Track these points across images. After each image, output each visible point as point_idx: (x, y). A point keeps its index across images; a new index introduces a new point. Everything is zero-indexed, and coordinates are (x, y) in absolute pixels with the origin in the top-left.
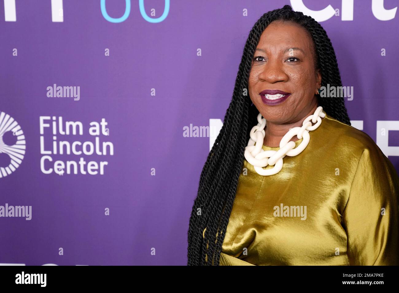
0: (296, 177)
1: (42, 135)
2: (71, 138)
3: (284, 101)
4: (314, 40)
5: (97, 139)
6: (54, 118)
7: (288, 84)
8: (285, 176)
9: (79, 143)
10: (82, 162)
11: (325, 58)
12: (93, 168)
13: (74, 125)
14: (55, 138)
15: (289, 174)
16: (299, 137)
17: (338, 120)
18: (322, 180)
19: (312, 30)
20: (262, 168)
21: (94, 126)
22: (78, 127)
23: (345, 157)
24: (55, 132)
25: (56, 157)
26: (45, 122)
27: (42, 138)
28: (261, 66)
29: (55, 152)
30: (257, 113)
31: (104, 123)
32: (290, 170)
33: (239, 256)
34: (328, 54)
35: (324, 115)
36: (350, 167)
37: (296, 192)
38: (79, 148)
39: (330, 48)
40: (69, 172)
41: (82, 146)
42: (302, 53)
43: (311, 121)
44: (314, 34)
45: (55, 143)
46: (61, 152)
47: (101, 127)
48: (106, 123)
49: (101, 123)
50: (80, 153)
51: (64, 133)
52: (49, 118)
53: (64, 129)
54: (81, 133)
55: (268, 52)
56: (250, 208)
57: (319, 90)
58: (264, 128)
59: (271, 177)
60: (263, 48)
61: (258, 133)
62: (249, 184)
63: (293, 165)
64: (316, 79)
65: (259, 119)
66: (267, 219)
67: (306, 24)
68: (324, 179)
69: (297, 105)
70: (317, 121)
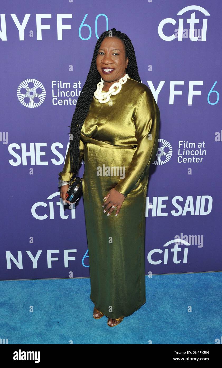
1: (53, 89)
2: (65, 90)
3: (112, 72)
4: (125, 44)
5: (77, 90)
6: (58, 82)
7: (114, 64)
10: (70, 100)
11: (130, 53)
12: (74, 102)
13: (67, 84)
14: (58, 90)
15: (113, 103)
16: (117, 87)
17: (134, 79)
19: (125, 40)
20: (102, 100)
21: (75, 84)
22: (68, 85)
23: (136, 95)
24: (58, 88)
25: (59, 98)
26: (54, 83)
27: (53, 90)
29: (59, 96)
31: (79, 83)
32: (114, 101)
33: (91, 137)
34: (131, 51)
35: (128, 77)
36: (138, 99)
37: (115, 111)
38: (69, 94)
40: (64, 104)
41: (70, 93)
42: (120, 52)
43: (123, 80)
44: (125, 42)
45: (58, 92)
46: (61, 96)
47: (78, 85)
48: (80, 83)
49: (78, 83)
50: (69, 96)
51: (62, 88)
52: (56, 81)
53: (62, 86)
54: (70, 87)
55: (105, 50)
56: (96, 117)
57: (127, 66)
58: (103, 83)
59: (105, 104)
60: (103, 49)
61: (100, 86)
62: (97, 107)
63: (115, 99)
64: (126, 62)
65: (101, 79)
66: (103, 121)
67: (122, 38)
68: (127, 105)
69: (118, 74)
70: (125, 80)
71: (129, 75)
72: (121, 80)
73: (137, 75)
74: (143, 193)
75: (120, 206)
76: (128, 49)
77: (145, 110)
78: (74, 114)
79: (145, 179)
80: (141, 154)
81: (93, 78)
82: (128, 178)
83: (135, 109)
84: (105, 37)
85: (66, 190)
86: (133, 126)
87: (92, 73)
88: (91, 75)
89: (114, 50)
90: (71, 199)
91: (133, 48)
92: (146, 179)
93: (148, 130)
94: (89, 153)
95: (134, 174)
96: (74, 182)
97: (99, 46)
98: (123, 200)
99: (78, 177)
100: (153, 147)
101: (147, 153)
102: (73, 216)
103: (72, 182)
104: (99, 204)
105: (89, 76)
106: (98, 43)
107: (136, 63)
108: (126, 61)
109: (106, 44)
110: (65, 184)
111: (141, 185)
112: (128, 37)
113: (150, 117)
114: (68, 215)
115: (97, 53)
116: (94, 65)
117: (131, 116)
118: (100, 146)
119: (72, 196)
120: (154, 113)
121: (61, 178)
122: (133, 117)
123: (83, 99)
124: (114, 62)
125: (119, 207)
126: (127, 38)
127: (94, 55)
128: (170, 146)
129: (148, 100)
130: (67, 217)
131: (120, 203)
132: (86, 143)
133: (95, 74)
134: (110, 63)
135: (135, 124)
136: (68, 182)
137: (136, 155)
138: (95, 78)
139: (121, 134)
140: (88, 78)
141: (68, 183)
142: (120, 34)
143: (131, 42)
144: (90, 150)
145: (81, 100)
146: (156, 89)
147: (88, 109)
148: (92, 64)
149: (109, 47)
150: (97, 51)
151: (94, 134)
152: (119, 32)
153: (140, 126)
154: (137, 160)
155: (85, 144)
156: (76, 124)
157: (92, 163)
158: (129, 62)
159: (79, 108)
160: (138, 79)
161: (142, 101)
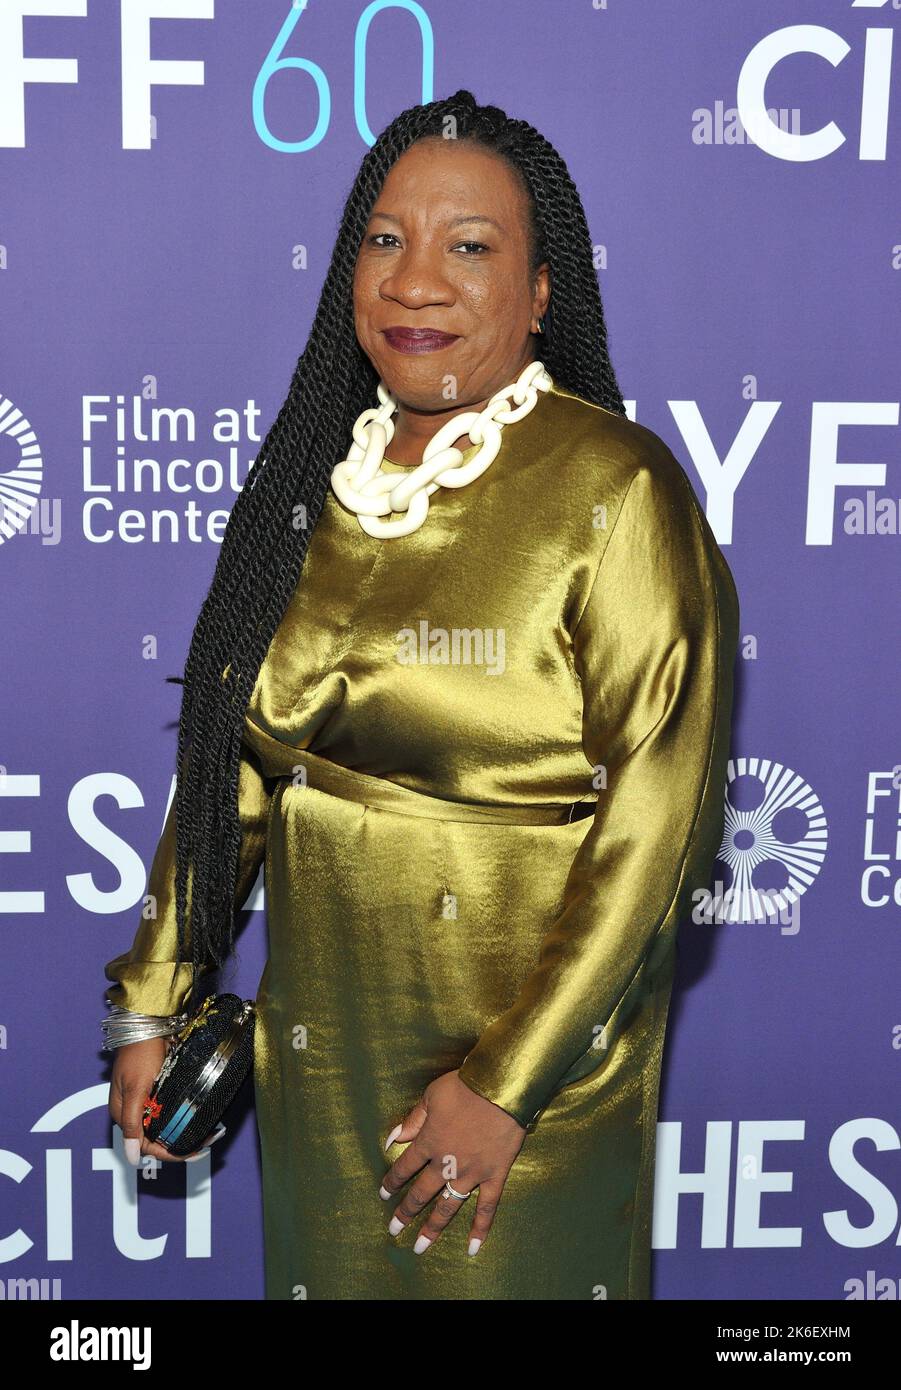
0: (464, 541)
1: (87, 444)
2: (163, 451)
3: (446, 349)
4: (531, 191)
5: (234, 452)
6: (120, 400)
7: (457, 310)
8: (434, 539)
9: (187, 464)
10: (192, 513)
11: (560, 239)
12: (218, 525)
13: (174, 417)
14: (121, 451)
15: (446, 533)
16: (474, 438)
17: (580, 396)
18: (529, 552)
19: (528, 164)
20: (377, 519)
21: (228, 418)
22: (182, 420)
23: (589, 489)
24: (121, 436)
25: (123, 501)
26: (96, 409)
27: (87, 451)
28: (388, 258)
29: (121, 487)
30: (376, 379)
31: (251, 411)
32: (451, 524)
33: (310, 746)
34: (569, 227)
35: (546, 384)
37: (458, 583)
38: (184, 476)
39: (573, 207)
40: (156, 538)
41: (193, 469)
42: (495, 232)
43: (511, 400)
44: (532, 174)
45: (121, 464)
46: (138, 487)
47: (243, 421)
48: (258, 412)
49: (246, 412)
50: (187, 488)
51: (144, 438)
52: (106, 399)
53: (147, 428)
54: (191, 437)
55: (409, 223)
56: (343, 622)
57: (541, 321)
58: (394, 417)
59: (399, 542)
60: (393, 211)
61: (374, 428)
62: (345, 562)
63: (456, 510)
64: (533, 293)
65: (382, 394)
66: (380, 650)
67: (512, 148)
68: (534, 548)
69: (480, 363)
70: (525, 400)
71: (551, 370)
72: (498, 402)
73: (605, 372)
74: (634, 1103)
75: (497, 1183)
76: (548, 219)
77: (643, 587)
78: (206, 604)
79: (648, 1012)
80: (618, 854)
81: (329, 384)
82: (540, 1011)
83: (580, 576)
84: (407, 141)
85: (150, 1069)
86: (565, 676)
87: (321, 355)
88: (318, 367)
89: (460, 221)
90: (180, 1129)
91: (580, 210)
92: (657, 1017)
93: (662, 709)
94: (292, 847)
95: (577, 980)
96: (204, 1022)
97: (372, 198)
98: (513, 1147)
99: (228, 996)
100: (692, 815)
101: (657, 848)
102: (199, 1243)
103: (189, 1020)
104: (354, 1169)
105: (305, 374)
106: (363, 180)
107: (598, 299)
108: (532, 288)
109: (411, 183)
110: (142, 1033)
111: (621, 1051)
112: (549, 145)
113: (674, 627)
114: (165, 1237)
115: (355, 238)
116: (335, 312)
117: (556, 620)
118: (362, 808)
119: (186, 1112)
120: (702, 603)
121: (116, 996)
122: (568, 628)
123: (267, 512)
124: (456, 296)
125: (488, 1193)
126: (543, 154)
127: (338, 248)
128: (814, 799)
129: (663, 523)
130: (154, 1248)
131: (493, 1169)
132: (278, 779)
133: (344, 363)
134: (435, 296)
135: (580, 668)
136: (161, 1020)
137: (590, 861)
138: (343, 386)
139: (493, 730)
140: (301, 386)
141: (165, 1030)
142: (497, 124)
143: (567, 176)
144: (298, 829)
145: (250, 516)
146: (722, 448)
147: (294, 572)
148: (323, 301)
149: (433, 201)
150: (360, 228)
151: (323, 727)
152: (494, 113)
153: (608, 682)
154: (592, 893)
155: (274, 784)
156: (214, 664)
157: (313, 910)
158: (552, 294)
159: (239, 570)
160: (605, 398)
161: (622, 530)
